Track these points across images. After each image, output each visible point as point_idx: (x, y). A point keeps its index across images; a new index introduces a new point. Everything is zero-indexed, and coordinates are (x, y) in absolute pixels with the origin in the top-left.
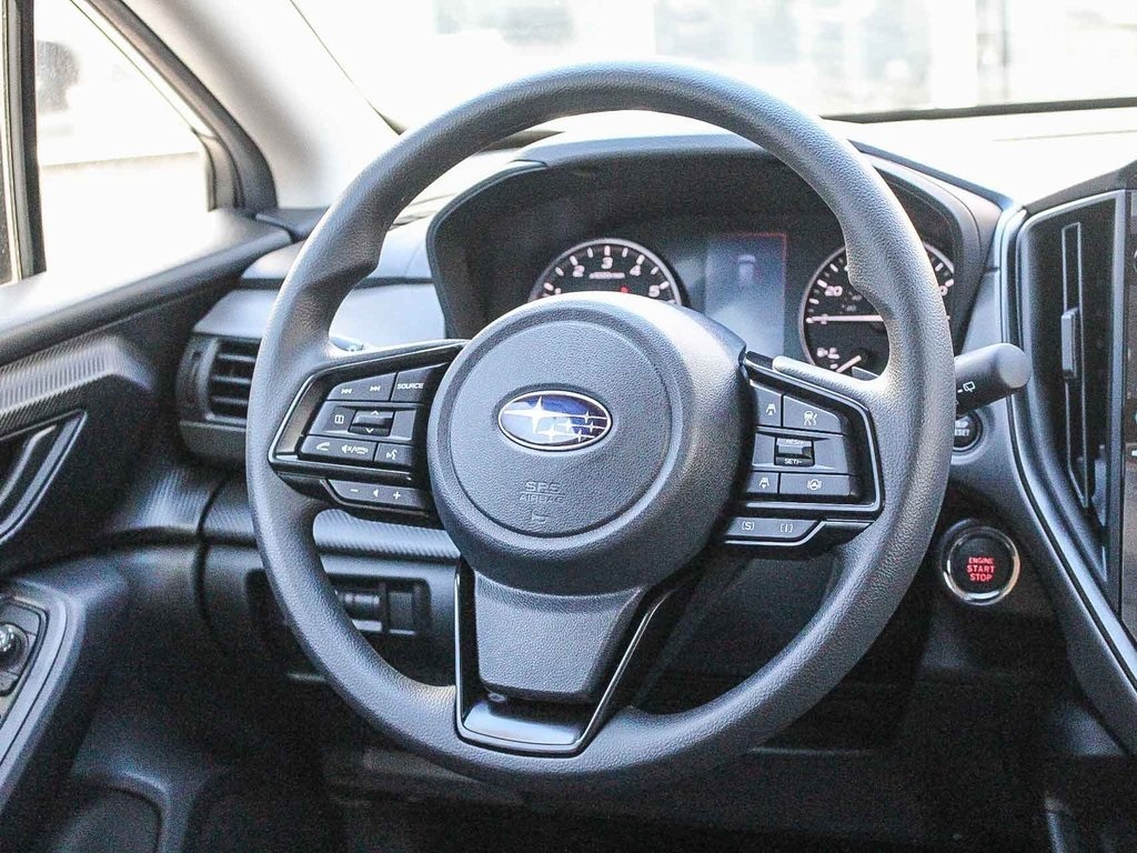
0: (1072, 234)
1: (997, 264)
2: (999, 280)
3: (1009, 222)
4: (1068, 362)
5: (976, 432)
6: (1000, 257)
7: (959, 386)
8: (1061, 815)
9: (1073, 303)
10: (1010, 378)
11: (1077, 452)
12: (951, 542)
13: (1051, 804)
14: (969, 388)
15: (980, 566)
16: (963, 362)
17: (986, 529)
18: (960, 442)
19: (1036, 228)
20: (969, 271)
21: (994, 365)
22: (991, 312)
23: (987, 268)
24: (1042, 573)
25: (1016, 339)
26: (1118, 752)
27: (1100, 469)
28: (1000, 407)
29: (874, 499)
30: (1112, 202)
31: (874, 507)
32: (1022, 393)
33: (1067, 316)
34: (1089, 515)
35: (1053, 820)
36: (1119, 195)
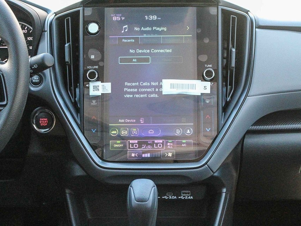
0: (68, 21)
1: (46, 30)
2: (47, 35)
3: (50, 17)
4: (67, 59)
5: (41, 81)
6: (47, 28)
7: (31, 67)
8: (70, 194)
9: (68, 41)
10: (49, 63)
11: (71, 85)
12: (35, 114)
13: (67, 191)
14: (35, 66)
15: (44, 121)
16: (34, 58)
17: (47, 110)
18: (35, 84)
19: (57, 19)
20: (37, 33)
21: (43, 59)
22: (45, 45)
23: (43, 31)
24: (62, 123)
25: (52, 53)
26: (85, 174)
27: (77, 90)
28: (47, 72)
29: (5, 101)
30: (79, 11)
31: (5, 103)
32: (54, 67)
33: (67, 45)
34: (75, 104)
35: (68, 195)
36: (81, 9)
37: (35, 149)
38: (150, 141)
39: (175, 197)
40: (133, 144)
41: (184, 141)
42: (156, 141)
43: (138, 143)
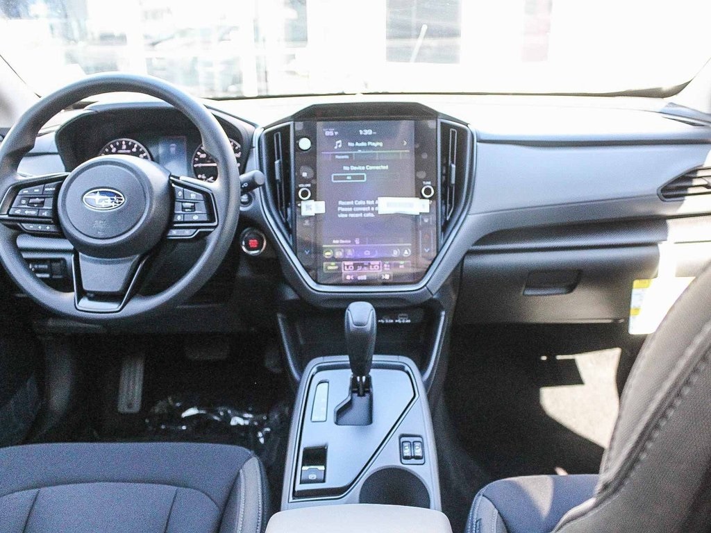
0: (277, 136)
1: (254, 145)
2: (256, 150)
3: (258, 133)
4: (277, 177)
5: (250, 200)
6: (255, 144)
7: (242, 185)
8: (283, 319)
9: (279, 158)
10: (259, 182)
11: (282, 205)
12: (244, 235)
13: (279, 315)
14: (246, 185)
15: (253, 242)
16: (243, 177)
17: (255, 231)
18: (244, 204)
19: (266, 134)
20: (246, 149)
21: (253, 178)
22: (253, 161)
23: (251, 147)
24: (273, 244)
25: (261, 169)
26: (298, 297)
27: (289, 211)
28: (257, 191)
29: (215, 221)
30: (289, 126)
31: (215, 224)
32: (263, 186)
33: (277, 162)
34: (286, 225)
35: (280, 320)
36: (291, 123)
37: (244, 272)
38: (366, 263)
39: (392, 321)
40: (348, 266)
41: (402, 262)
42: (372, 263)
43: (354, 265)
